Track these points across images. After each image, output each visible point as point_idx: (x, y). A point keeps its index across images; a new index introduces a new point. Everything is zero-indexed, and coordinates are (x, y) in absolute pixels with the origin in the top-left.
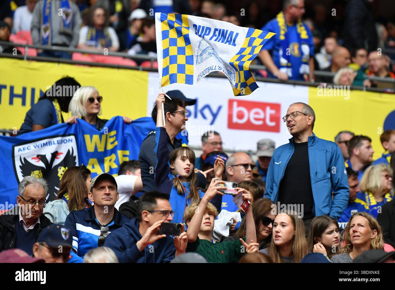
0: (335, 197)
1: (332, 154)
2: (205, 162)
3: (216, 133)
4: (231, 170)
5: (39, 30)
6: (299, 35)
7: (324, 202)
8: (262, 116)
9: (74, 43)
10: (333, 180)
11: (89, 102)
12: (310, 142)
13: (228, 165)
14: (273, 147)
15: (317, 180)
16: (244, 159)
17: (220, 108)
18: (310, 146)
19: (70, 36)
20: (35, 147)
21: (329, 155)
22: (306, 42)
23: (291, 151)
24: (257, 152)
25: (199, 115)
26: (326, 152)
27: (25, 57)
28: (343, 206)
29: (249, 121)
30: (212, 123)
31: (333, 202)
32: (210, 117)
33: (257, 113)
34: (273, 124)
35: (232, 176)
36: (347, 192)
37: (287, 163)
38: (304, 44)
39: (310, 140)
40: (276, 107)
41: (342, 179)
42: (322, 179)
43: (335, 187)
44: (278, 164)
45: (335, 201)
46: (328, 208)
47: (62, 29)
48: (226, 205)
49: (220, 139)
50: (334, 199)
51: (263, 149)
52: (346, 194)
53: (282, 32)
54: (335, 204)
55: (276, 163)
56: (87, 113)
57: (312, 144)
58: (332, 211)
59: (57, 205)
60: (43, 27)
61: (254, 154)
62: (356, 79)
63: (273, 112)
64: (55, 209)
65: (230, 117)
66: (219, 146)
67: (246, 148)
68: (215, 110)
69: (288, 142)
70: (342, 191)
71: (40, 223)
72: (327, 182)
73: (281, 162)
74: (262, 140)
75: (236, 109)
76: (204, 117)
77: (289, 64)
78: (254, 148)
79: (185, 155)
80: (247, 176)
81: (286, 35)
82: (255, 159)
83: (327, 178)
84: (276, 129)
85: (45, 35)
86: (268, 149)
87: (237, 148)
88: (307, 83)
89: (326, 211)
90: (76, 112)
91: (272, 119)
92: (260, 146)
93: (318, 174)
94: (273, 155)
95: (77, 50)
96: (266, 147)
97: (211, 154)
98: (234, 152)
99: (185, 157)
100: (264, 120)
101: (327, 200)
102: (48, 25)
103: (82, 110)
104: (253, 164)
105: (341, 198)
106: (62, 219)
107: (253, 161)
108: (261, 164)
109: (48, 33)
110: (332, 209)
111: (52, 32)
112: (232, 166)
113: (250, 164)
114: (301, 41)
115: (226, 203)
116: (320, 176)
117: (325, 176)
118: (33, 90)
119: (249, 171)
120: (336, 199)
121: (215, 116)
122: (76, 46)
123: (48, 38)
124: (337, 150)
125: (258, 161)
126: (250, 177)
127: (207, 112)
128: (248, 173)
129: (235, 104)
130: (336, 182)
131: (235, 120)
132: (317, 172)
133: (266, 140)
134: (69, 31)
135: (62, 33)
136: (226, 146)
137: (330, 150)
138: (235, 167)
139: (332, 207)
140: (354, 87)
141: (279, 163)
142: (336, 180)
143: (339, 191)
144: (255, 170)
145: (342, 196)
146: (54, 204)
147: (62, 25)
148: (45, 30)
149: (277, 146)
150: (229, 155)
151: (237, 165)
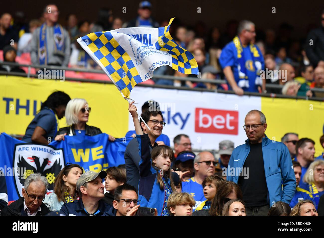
0: (284, 188)
1: (282, 153)
2: (177, 159)
3: (186, 136)
4: (197, 166)
5: (37, 53)
6: (252, 54)
7: (276, 192)
8: (223, 121)
9: (65, 62)
10: (283, 174)
11: (81, 112)
12: (264, 143)
13: (195, 163)
14: (232, 147)
15: (270, 174)
16: (208, 157)
17: (188, 115)
18: (263, 146)
19: (62, 57)
20: (32, 150)
21: (279, 153)
22: (258, 59)
23: (247, 150)
24: (219, 151)
25: (172, 121)
26: (277, 152)
27: (29, 75)
28: (291, 195)
29: (212, 125)
30: (182, 128)
31: (283, 192)
32: (180, 123)
33: (219, 119)
34: (232, 128)
35: (197, 171)
36: (294, 184)
37: (245, 160)
38: (257, 61)
39: (264, 141)
40: (235, 114)
41: (290, 172)
42: (274, 173)
43: (285, 180)
44: (236, 161)
45: (284, 191)
46: (280, 197)
47: (56, 51)
48: (194, 195)
49: (189, 140)
50: (283, 189)
51: (224, 148)
52: (294, 185)
53: (239, 52)
54: (284, 194)
55: (235, 160)
56: (79, 120)
57: (266, 144)
58: (283, 200)
59: (53, 196)
60: (40, 50)
61: (217, 153)
62: (300, 90)
63: (232, 118)
64: (52, 200)
65: (197, 123)
66: (189, 146)
67: (210, 148)
68: (184, 117)
69: (245, 143)
70: (291, 183)
71: (41, 211)
72: (278, 176)
73: (239, 159)
74: (223, 141)
75: (202, 116)
76: (176, 123)
77: (247, 77)
78: (217, 148)
79: (167, 153)
80: (209, 171)
81: (242, 54)
82: (218, 156)
83: (278, 172)
84: (235, 132)
85: (42, 57)
86: (228, 148)
87: (203, 148)
88: (260, 93)
89: (278, 199)
90: (70, 119)
91: (232, 124)
92: (221, 146)
93: (271, 169)
94: (232, 154)
95: (69, 68)
96: (226, 147)
97: (182, 153)
98: (200, 151)
99: (166, 155)
100: (225, 124)
101: (279, 190)
102: (44, 48)
103: (75, 118)
104: (215, 161)
105: (290, 188)
106: (57, 208)
107: (215, 159)
108: (222, 160)
109: (44, 55)
110: (283, 197)
111: (47, 54)
112: (198, 163)
113: (212, 161)
114: (254, 59)
115: (194, 194)
116: (273, 170)
117: (277, 170)
118: (35, 102)
119: (211, 167)
120: (286, 189)
121: (184, 122)
122: (67, 66)
123: (44, 59)
124: (285, 149)
125: (220, 158)
126: (212, 172)
127: (178, 119)
128: (210, 168)
129: (201, 112)
130: (285, 175)
131: (201, 125)
132: (270, 167)
133: (227, 141)
134: (61, 52)
135: (56, 55)
136: (195, 147)
137: (280, 149)
138: (200, 164)
139: (283, 196)
140: (299, 97)
141: (238, 160)
142: (285, 174)
143: (288, 183)
144: (218, 166)
145: (290, 186)
146: (51, 196)
147: (56, 48)
148: (42, 53)
149: (236, 146)
150: (196, 154)
151: (201, 162)
